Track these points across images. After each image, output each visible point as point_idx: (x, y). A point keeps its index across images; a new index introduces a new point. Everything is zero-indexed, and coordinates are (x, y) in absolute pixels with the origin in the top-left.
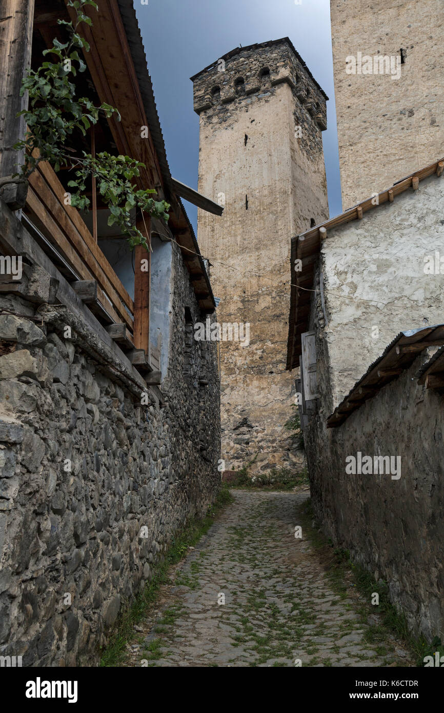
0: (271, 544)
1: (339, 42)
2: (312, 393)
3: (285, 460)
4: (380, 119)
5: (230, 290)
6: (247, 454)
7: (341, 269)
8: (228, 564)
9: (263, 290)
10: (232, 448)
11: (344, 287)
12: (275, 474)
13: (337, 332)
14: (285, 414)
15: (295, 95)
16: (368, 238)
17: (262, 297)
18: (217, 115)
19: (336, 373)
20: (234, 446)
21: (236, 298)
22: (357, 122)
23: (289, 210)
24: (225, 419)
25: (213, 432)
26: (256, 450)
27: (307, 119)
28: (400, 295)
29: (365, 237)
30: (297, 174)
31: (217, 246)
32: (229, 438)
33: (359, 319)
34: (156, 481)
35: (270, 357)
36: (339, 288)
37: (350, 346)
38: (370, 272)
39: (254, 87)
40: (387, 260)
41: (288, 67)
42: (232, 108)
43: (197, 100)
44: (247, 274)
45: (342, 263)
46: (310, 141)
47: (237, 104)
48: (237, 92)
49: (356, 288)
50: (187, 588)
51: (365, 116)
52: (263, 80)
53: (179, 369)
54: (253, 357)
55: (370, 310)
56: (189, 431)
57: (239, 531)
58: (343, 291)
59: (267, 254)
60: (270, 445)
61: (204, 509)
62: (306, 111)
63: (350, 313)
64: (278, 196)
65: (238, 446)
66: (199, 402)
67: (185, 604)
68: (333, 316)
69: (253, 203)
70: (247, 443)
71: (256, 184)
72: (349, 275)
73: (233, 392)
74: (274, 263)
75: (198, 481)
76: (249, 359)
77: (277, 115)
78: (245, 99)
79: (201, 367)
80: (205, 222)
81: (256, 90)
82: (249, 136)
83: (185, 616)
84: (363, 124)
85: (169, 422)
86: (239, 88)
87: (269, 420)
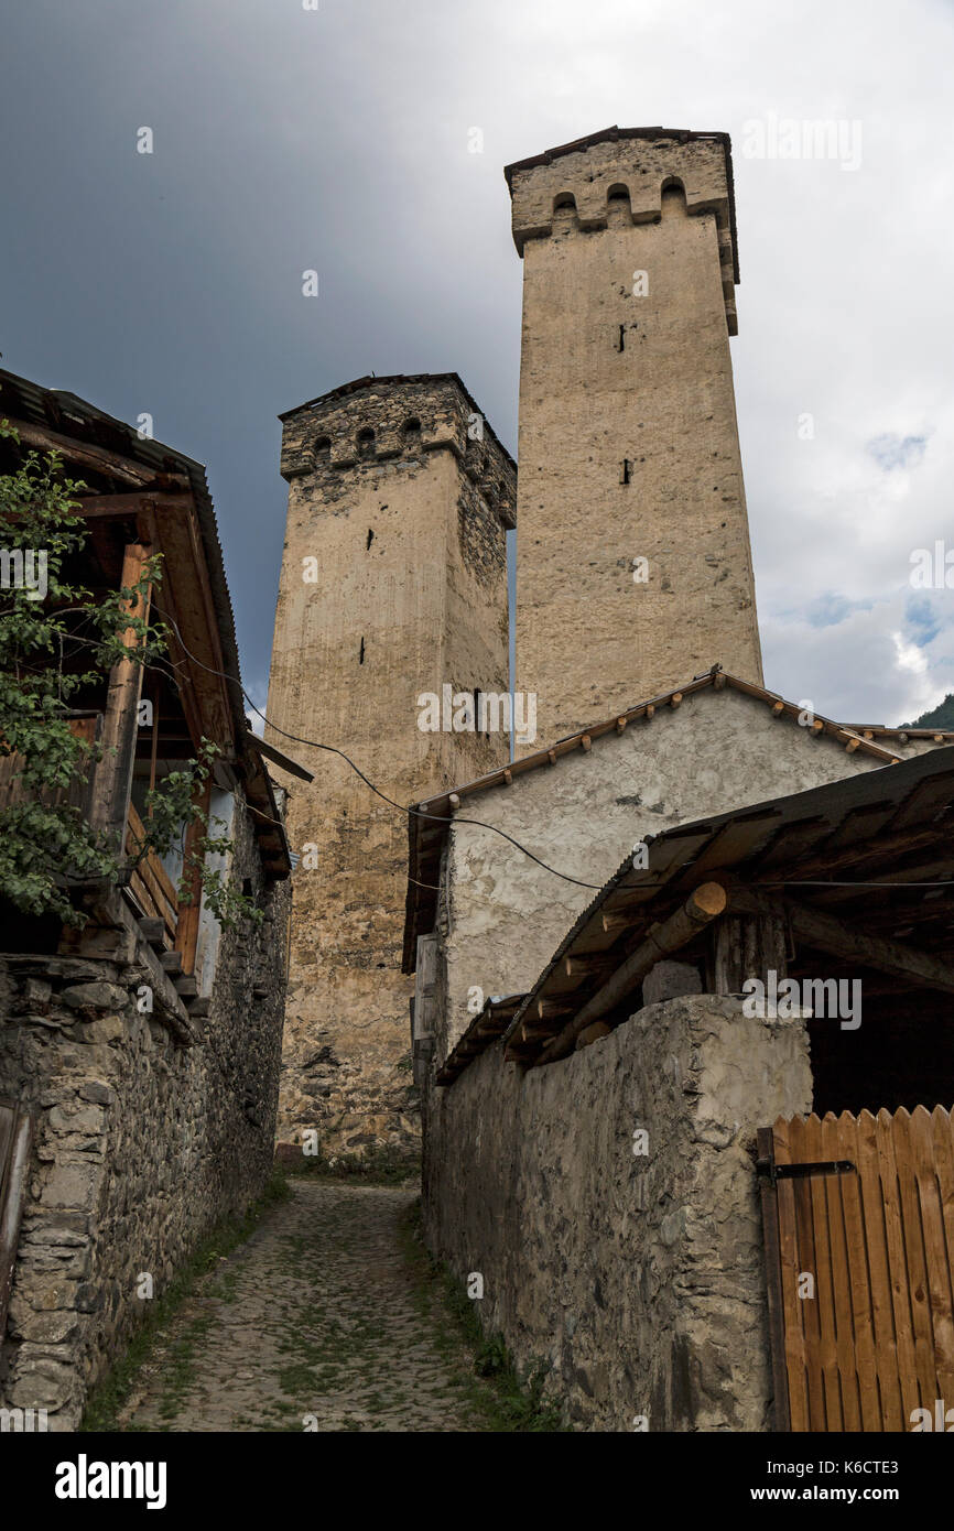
0: (345, 1260)
1: (529, 433)
2: (426, 1029)
3: (392, 1129)
4: (585, 569)
5: (320, 808)
6: (324, 1113)
7: (476, 855)
8: (277, 1279)
9: (379, 812)
10: (298, 1101)
11: (477, 883)
12: (372, 1155)
13: (461, 947)
14: (399, 1043)
15: (462, 469)
16: (518, 814)
17: (375, 826)
18: (321, 487)
19: (455, 1007)
20: (301, 1099)
21: (328, 822)
22: (548, 569)
23: (436, 674)
24: (289, 1047)
25: (268, 1076)
26: (342, 1107)
27: (482, 510)
28: (553, 901)
29: (513, 811)
30: (455, 611)
31: (303, 725)
32: (293, 1083)
33: (494, 930)
34: (188, 1151)
35: (381, 936)
36: (470, 884)
37: (478, 969)
38: (515, 864)
39: (391, 449)
40: (540, 848)
41: (453, 424)
42: (350, 480)
43: (287, 456)
44: (352, 781)
45: (478, 846)
46: (484, 549)
47: (359, 474)
48: (360, 452)
49: (494, 885)
50: (220, 1300)
51: (562, 560)
52: (408, 439)
53: (227, 980)
54: (350, 934)
55: (509, 919)
56: (233, 1075)
57: (300, 1244)
58: (475, 887)
59: (392, 748)
60: (368, 1099)
61: (243, 1206)
62: (480, 496)
63: (483, 920)
64: (419, 647)
65: (310, 1099)
66: (251, 1026)
67: (217, 1317)
68: (459, 924)
69: (373, 653)
70: (327, 1094)
71: (381, 621)
72: (486, 866)
73: (309, 998)
74: (402, 765)
75: (237, 1159)
76: (343, 937)
77: (429, 502)
78: (373, 467)
79: (259, 969)
80: (284, 678)
81: (396, 454)
82: (375, 533)
83: (220, 1326)
84: (557, 572)
85: (209, 1065)
86: (365, 446)
87: (370, 1054)
